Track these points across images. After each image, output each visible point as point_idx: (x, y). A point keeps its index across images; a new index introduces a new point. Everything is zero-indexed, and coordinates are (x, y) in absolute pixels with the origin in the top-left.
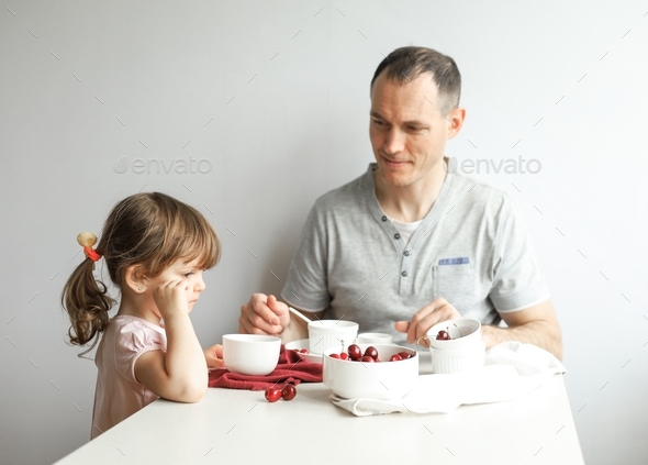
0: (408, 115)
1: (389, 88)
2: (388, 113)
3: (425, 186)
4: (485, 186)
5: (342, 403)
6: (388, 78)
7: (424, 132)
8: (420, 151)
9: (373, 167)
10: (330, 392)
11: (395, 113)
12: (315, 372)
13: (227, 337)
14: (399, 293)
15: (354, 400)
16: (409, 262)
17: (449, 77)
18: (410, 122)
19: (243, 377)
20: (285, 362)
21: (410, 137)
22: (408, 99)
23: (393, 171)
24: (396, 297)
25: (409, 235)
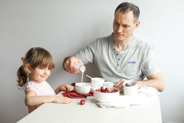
0: (124, 22)
1: (120, 14)
2: (119, 21)
4: (141, 42)
6: (120, 11)
7: (128, 27)
8: (126, 32)
9: (113, 34)
10: (95, 100)
11: (121, 22)
14: (116, 70)
15: (102, 103)
17: (137, 13)
18: (125, 25)
21: (124, 28)
22: (125, 18)
23: (119, 37)
25: (121, 55)
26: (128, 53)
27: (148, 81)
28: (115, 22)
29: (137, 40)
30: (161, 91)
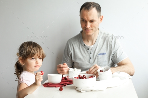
0: (91, 18)
1: (85, 12)
2: (86, 18)
3: (95, 35)
4: (108, 34)
5: (78, 89)
7: (95, 22)
8: (94, 27)
9: (82, 32)
10: (75, 87)
11: (88, 18)
12: (71, 82)
13: (49, 75)
14: (90, 63)
15: (81, 88)
16: (91, 55)
18: (92, 20)
19: (53, 84)
20: (63, 80)
21: (91, 24)
22: (90, 14)
23: (88, 32)
24: (89, 64)
25: (91, 49)
26: (97, 46)
27: (118, 67)
28: (82, 20)
29: (104, 34)
30: (132, 75)
